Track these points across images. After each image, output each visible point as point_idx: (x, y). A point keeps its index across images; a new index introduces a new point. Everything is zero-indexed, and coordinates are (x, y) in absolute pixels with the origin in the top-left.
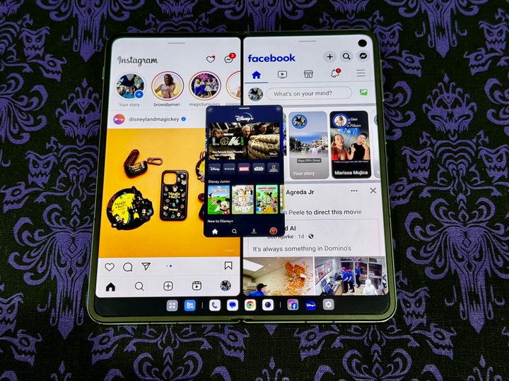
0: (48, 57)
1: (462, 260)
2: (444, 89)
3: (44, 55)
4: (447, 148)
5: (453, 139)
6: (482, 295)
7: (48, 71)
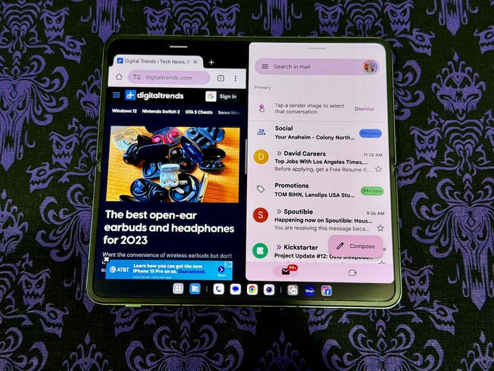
0: (68, 38)
1: (466, 239)
2: (453, 68)
3: (64, 37)
4: (454, 128)
5: (461, 119)
6: (485, 274)
7: (68, 53)
